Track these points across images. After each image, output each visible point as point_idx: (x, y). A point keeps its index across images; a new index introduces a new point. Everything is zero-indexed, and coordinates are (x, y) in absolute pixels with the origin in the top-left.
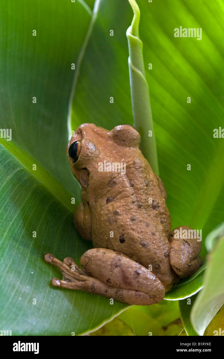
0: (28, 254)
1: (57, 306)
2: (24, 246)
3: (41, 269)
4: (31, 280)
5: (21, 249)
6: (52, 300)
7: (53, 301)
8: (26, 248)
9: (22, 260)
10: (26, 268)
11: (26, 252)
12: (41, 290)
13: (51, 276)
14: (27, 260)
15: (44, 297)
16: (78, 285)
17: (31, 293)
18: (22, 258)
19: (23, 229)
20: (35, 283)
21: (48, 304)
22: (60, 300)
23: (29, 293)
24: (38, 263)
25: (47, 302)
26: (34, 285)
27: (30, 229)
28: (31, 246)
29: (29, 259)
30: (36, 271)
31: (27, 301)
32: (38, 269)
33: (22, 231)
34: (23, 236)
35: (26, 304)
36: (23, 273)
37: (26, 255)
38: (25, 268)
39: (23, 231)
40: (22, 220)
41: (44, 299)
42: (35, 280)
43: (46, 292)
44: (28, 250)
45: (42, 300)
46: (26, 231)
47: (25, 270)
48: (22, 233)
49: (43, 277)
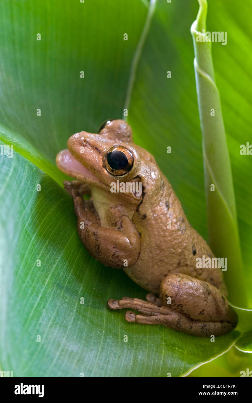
0: (76, 303)
1: (112, 366)
2: (70, 294)
3: (91, 322)
4: (80, 335)
5: (67, 297)
6: (105, 360)
7: (107, 360)
8: (73, 297)
9: (68, 312)
10: (74, 321)
11: (73, 301)
12: (92, 347)
13: (104, 329)
14: (75, 310)
15: (96, 356)
16: (159, 320)
17: (80, 351)
18: (68, 308)
19: (69, 273)
20: (85, 340)
21: (101, 364)
22: (116, 359)
23: (77, 353)
24: (88, 314)
25: (99, 362)
26: (83, 341)
27: (78, 272)
28: (80, 293)
29: (77, 309)
30: (86, 324)
31: (75, 362)
32: (88, 322)
33: (68, 275)
34: (69, 282)
35: (74, 365)
36: (69, 327)
37: (73, 305)
38: (72, 321)
39: (70, 275)
40: (68, 262)
41: (96, 359)
42: (85, 335)
43: (98, 350)
44: (76, 299)
45: (94, 360)
46: (73, 274)
47: (72, 324)
48: (68, 278)
49: (94, 331)
